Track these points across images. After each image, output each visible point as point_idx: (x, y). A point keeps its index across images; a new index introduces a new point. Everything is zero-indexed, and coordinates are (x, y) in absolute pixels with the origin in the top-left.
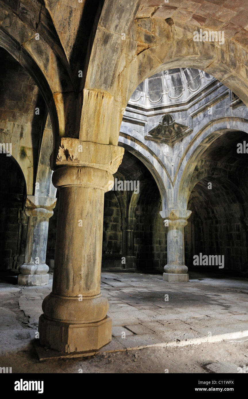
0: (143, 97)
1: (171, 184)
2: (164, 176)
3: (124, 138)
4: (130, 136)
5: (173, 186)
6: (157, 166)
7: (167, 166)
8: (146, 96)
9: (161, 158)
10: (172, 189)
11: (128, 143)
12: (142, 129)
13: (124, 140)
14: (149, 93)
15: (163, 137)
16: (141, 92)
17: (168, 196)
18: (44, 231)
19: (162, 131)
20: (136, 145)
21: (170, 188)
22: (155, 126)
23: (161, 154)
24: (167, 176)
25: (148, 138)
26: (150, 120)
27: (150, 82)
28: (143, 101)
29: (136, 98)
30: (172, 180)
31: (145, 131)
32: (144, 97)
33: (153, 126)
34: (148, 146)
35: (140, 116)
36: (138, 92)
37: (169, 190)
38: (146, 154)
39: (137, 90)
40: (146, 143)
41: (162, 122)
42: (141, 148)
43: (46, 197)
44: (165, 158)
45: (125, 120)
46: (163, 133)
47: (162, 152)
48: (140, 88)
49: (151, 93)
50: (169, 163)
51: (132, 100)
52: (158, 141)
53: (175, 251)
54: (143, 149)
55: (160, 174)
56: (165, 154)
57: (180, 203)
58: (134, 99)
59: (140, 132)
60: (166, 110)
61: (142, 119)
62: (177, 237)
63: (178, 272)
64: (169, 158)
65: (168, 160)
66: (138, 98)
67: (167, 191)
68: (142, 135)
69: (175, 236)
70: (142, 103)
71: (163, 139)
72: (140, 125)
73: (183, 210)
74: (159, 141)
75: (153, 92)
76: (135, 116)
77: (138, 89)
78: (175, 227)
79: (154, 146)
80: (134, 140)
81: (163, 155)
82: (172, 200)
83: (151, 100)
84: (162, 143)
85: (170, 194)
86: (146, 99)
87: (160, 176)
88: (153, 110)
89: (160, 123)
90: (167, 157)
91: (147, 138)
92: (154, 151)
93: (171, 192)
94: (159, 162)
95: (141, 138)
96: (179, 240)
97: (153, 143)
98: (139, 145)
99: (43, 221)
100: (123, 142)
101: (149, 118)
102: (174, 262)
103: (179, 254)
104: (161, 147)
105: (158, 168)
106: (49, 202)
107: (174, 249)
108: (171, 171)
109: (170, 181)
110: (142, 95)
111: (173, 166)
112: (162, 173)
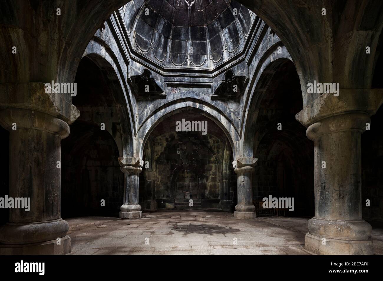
0: (207, 60)
1: (239, 137)
2: (232, 130)
3: (193, 103)
4: (197, 99)
5: (241, 138)
6: (225, 122)
7: (234, 121)
8: (210, 58)
9: (227, 114)
10: (240, 141)
11: (197, 106)
12: (209, 90)
13: (193, 105)
14: (212, 54)
15: (229, 94)
16: (205, 56)
17: (235, 148)
18: (133, 182)
19: (227, 89)
20: (205, 107)
21: (238, 140)
22: (219, 85)
23: (228, 111)
24: (234, 130)
25: (215, 98)
26: (215, 81)
27: (211, 43)
28: (207, 64)
29: (201, 63)
30: (239, 132)
31: (212, 92)
32: (209, 59)
33: (217, 85)
34: (215, 105)
35: (206, 79)
36: (202, 56)
37: (236, 142)
38: (214, 113)
39: (201, 55)
40: (213, 104)
41: (224, 80)
42: (209, 108)
43: (131, 157)
44: (232, 114)
45: (192, 86)
46: (229, 90)
47: (229, 109)
48: (203, 52)
49: (214, 53)
50: (236, 118)
51: (197, 66)
52: (224, 100)
53: (242, 193)
54: (211, 109)
55: (228, 129)
56: (232, 110)
57: (246, 152)
58: (199, 64)
59: (207, 94)
60: (227, 66)
61: (208, 82)
62: (244, 182)
63: (244, 211)
64: (236, 113)
65: (235, 115)
66: (202, 63)
67: (235, 143)
68: (209, 96)
69: (242, 181)
70: (207, 67)
71: (229, 96)
72: (206, 88)
73: (249, 158)
74: (226, 99)
75: (215, 52)
76: (201, 80)
77: (202, 53)
78: (242, 174)
79: (220, 105)
80: (202, 102)
81: (230, 111)
82: (239, 150)
83: (214, 61)
84: (229, 100)
85: (238, 145)
86: (210, 62)
87: (228, 131)
88: (217, 70)
89: (222, 81)
90: (234, 113)
91: (213, 99)
92: (221, 109)
93: (239, 143)
94: (227, 118)
95: (208, 99)
96: (245, 185)
97: (220, 102)
98: (207, 106)
99: (132, 175)
100: (192, 106)
101: (214, 79)
102: (242, 202)
103: (245, 196)
104: (228, 104)
105: (226, 124)
106: (133, 161)
107: (241, 192)
108: (238, 125)
109: (238, 134)
110: (206, 59)
111: (240, 119)
112: (230, 127)
